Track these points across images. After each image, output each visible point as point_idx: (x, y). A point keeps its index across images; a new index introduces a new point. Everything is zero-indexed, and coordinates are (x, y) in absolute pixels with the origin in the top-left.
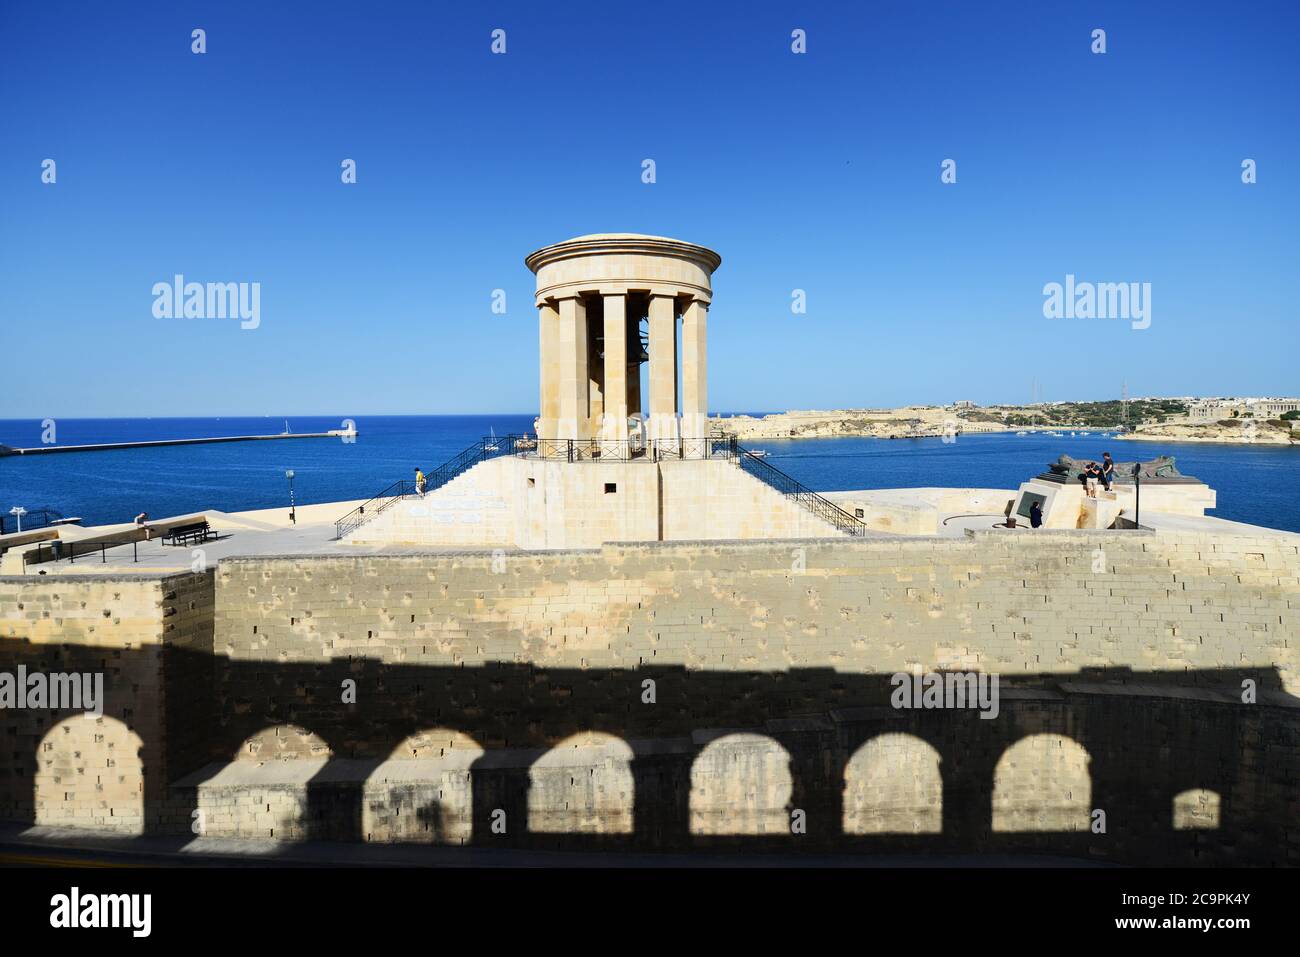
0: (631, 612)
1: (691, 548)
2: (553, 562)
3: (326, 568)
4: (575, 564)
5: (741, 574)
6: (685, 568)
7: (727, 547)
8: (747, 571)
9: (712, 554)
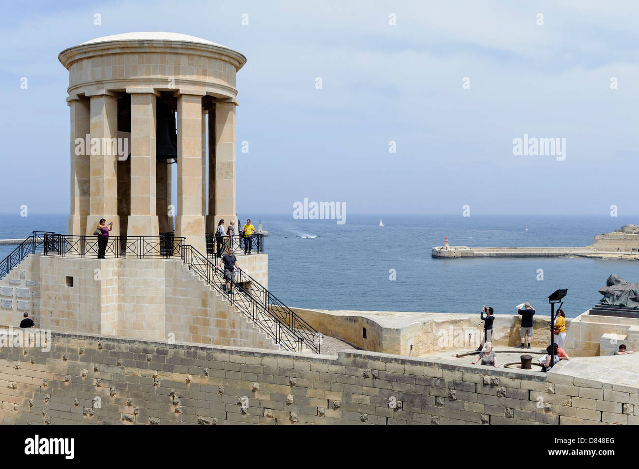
0: (34, 394)
1: (82, 341)
5: (117, 370)
6: (75, 358)
7: (109, 343)
8: (122, 368)
9: (97, 347)
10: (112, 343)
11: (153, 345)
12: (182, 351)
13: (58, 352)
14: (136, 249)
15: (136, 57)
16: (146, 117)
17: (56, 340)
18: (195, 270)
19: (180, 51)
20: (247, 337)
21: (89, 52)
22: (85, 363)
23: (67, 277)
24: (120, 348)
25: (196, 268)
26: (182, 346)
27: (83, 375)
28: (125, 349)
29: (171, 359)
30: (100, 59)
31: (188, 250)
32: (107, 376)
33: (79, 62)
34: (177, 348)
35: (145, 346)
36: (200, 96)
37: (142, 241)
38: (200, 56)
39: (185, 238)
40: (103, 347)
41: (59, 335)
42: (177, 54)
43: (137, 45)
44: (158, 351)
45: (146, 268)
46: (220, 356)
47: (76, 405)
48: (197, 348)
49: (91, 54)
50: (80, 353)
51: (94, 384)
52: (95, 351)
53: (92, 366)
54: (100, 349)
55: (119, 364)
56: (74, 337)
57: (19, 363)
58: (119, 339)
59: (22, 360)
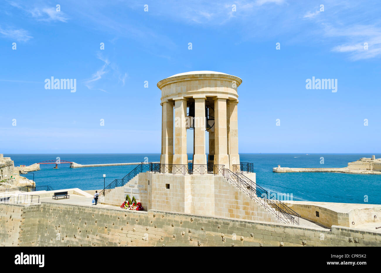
0: (156, 243)
1: (182, 217)
2: (131, 216)
4: (138, 218)
5: (201, 232)
6: (178, 226)
7: (197, 218)
8: (204, 232)
9: (190, 221)
10: (198, 218)
11: (221, 220)
12: (237, 223)
13: (169, 222)
14: (200, 171)
15: (197, 82)
16: (202, 109)
17: (167, 216)
18: (231, 181)
19: (217, 79)
20: (261, 216)
21: (175, 80)
22: (183, 228)
23: (166, 184)
24: (202, 221)
25: (231, 180)
26: (237, 221)
27: (183, 235)
28: (205, 221)
29: (231, 228)
30: (180, 83)
31: (226, 171)
32: (196, 235)
33: (169, 85)
34: (234, 222)
35: (216, 220)
36: (225, 99)
37: (203, 167)
38: (226, 81)
39: (224, 166)
40: (193, 220)
41: (169, 213)
42: (216, 80)
43: (199, 77)
44: (224, 223)
45: (205, 180)
46: (259, 227)
48: (246, 222)
49: (176, 81)
50: (181, 223)
51: (189, 239)
52: (189, 222)
53: (187, 230)
54: (192, 221)
55: (202, 229)
56: (177, 215)
57: (148, 227)
58: (202, 217)
59: (150, 226)
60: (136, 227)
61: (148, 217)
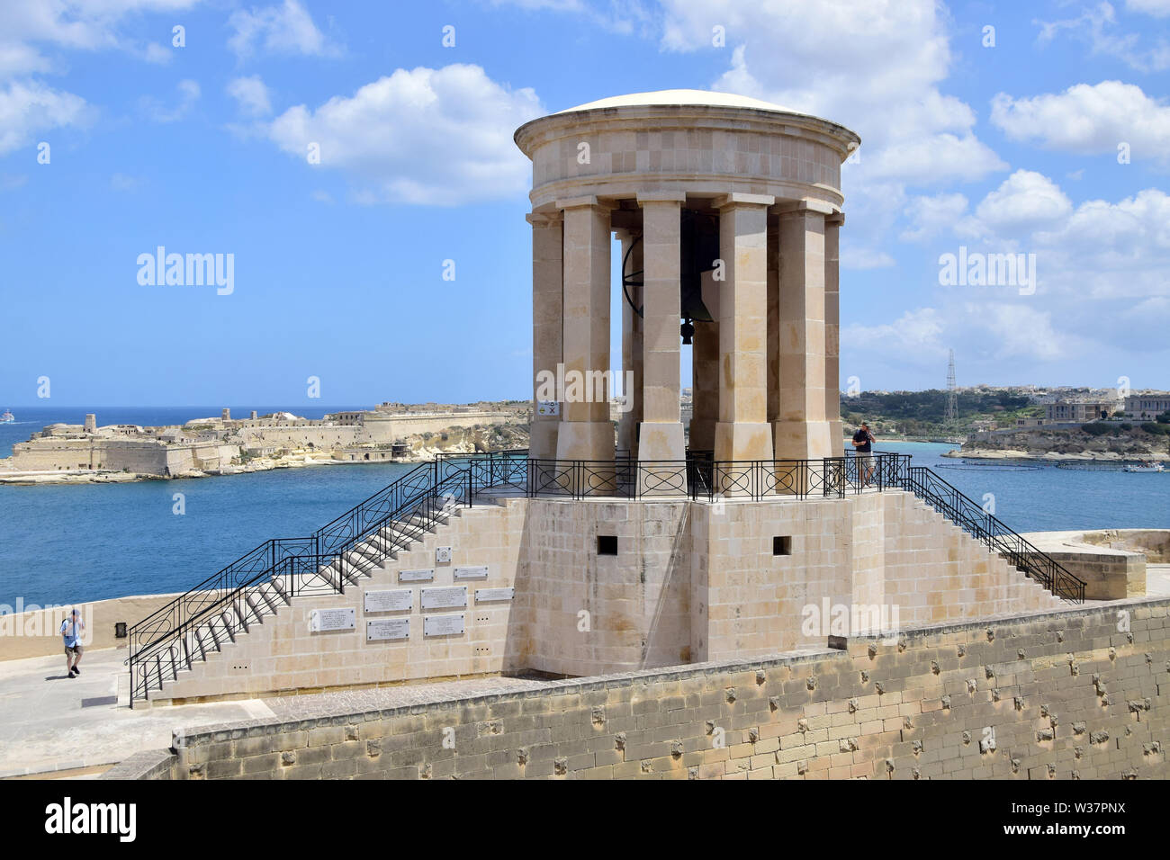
0: (890, 747)
1: (960, 634)
2: (782, 675)
3: (409, 729)
4: (812, 677)
5: (1020, 667)
6: (953, 666)
7: (1001, 627)
8: (1027, 662)
9: (985, 638)
10: (1004, 627)
11: (1062, 616)
12: (1098, 617)
13: (922, 663)
17: (917, 642)
22: (970, 670)
24: (1018, 632)
26: (1098, 609)
27: (971, 689)
29: (1087, 631)
32: (1008, 681)
34: (1092, 613)
35: (1051, 620)
40: (994, 635)
41: (920, 632)
44: (1070, 624)
46: (1141, 613)
47: (967, 742)
50: (960, 656)
51: (990, 699)
52: (982, 645)
53: (982, 670)
54: (990, 640)
55: (1022, 657)
56: (948, 631)
57: (856, 701)
58: (1015, 619)
59: (861, 693)
60: (813, 712)
61: (849, 665)
